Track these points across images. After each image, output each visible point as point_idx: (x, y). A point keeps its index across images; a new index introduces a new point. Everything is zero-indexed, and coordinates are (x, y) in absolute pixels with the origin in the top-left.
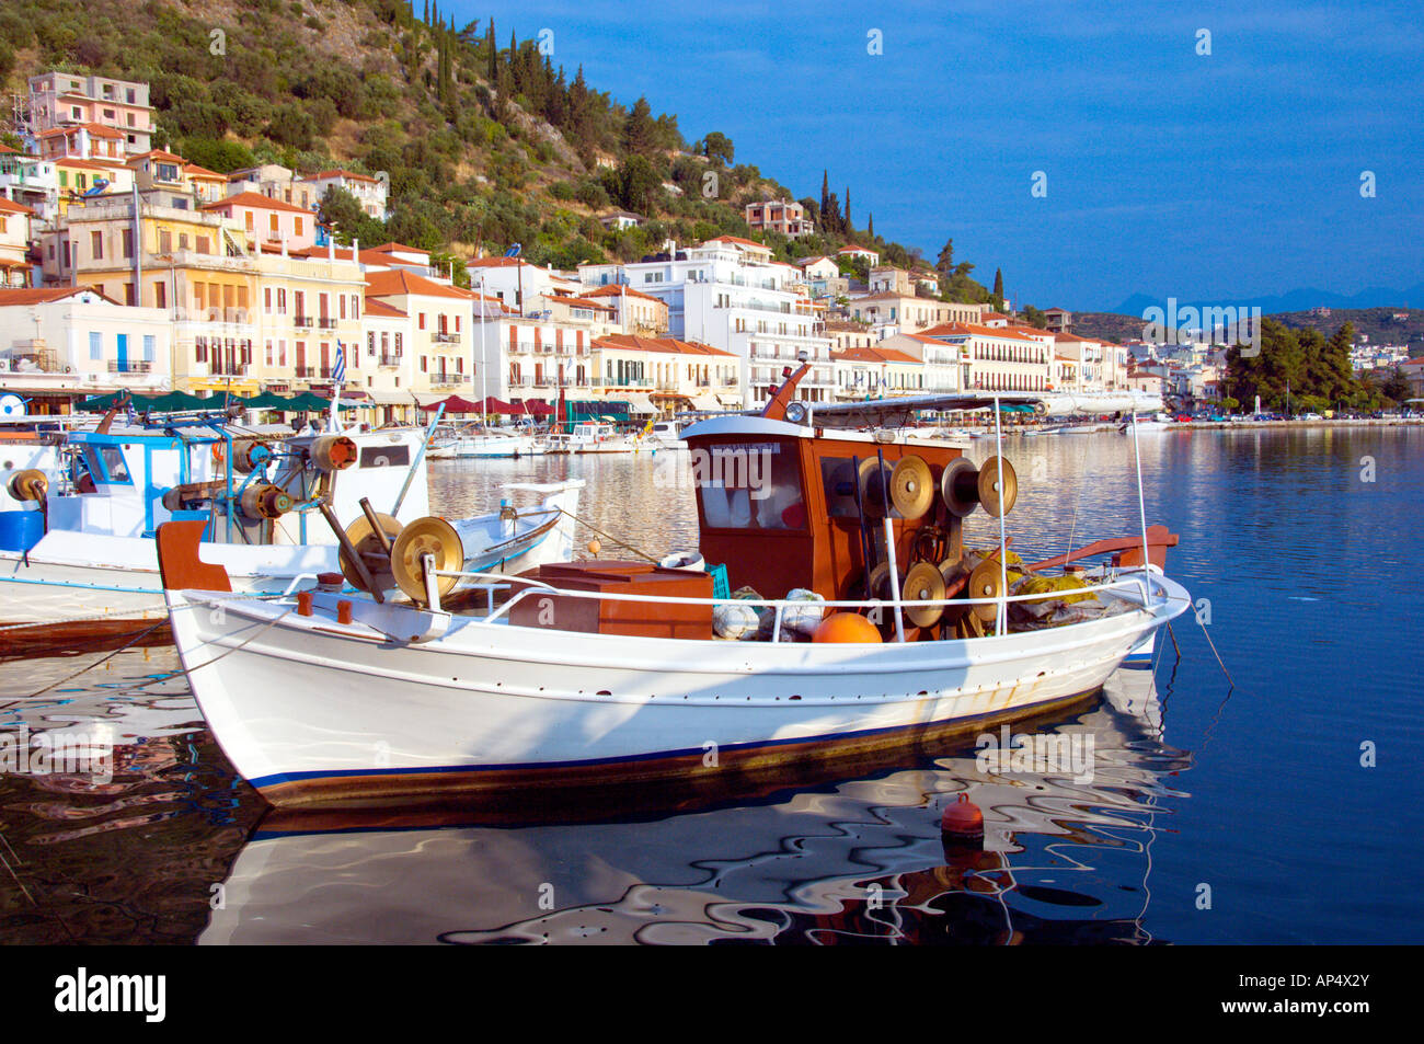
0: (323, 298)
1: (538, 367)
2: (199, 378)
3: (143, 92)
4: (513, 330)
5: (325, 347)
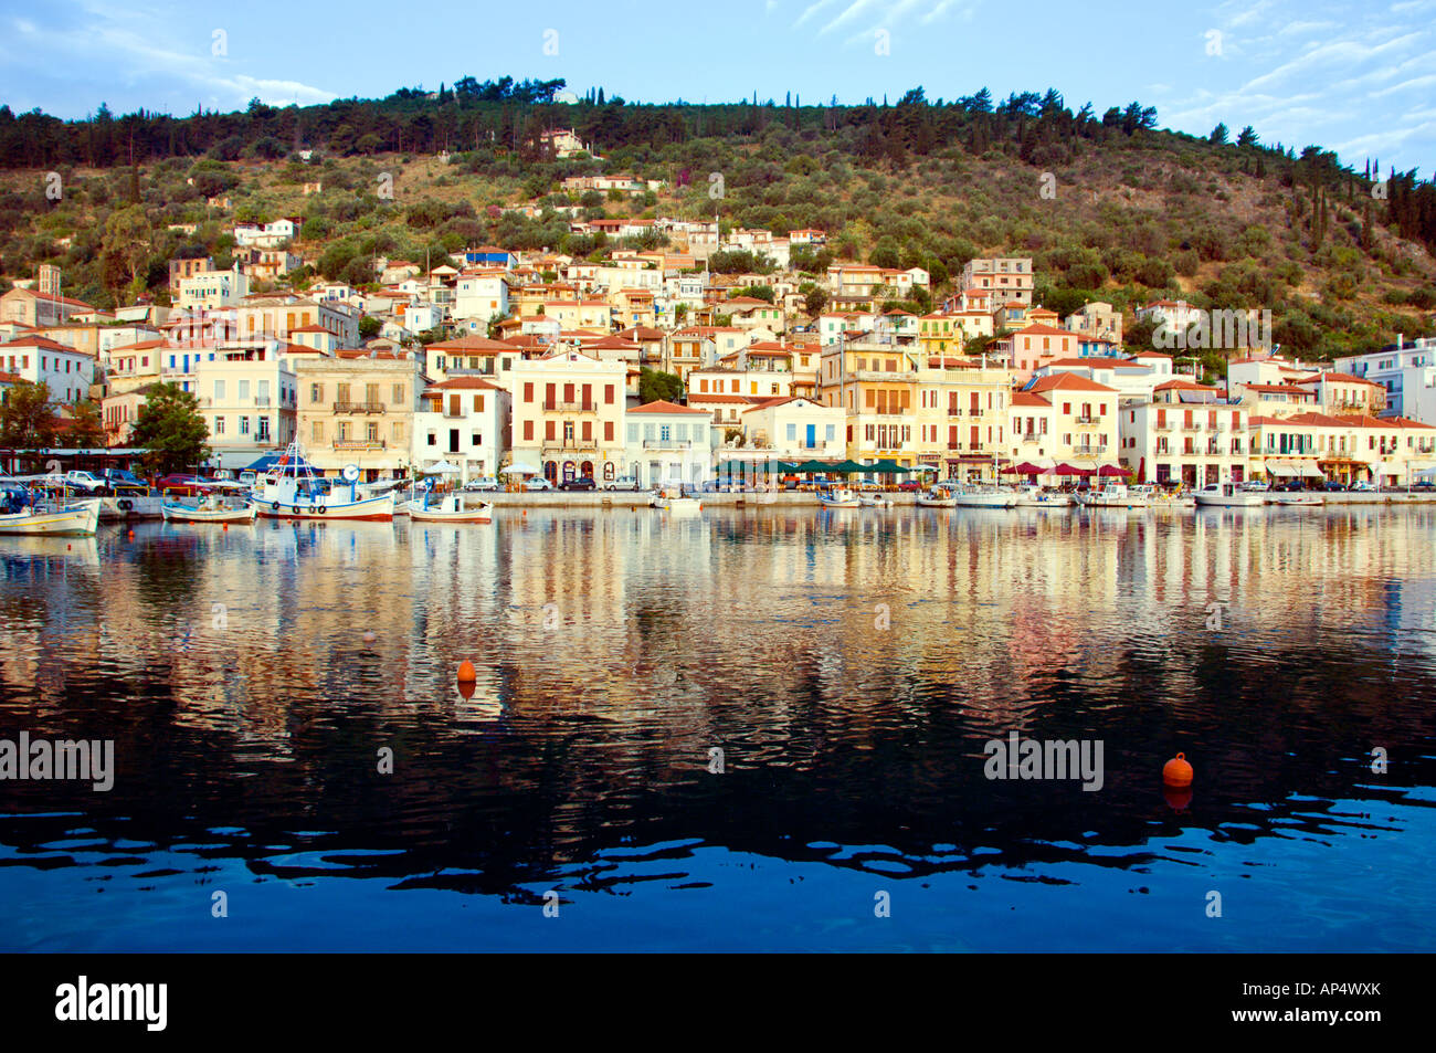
0: (974, 395)
1: (1188, 440)
2: (866, 450)
5: (975, 431)
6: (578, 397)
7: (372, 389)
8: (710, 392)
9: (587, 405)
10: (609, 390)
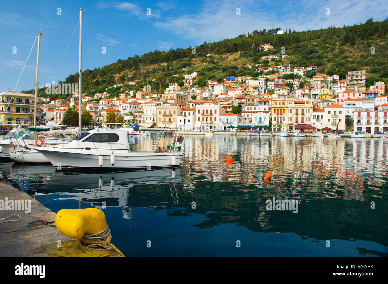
0: (302, 110)
1: (368, 120)
2: (274, 123)
3: (364, 72)
4: (359, 113)
6: (209, 112)
7: (170, 111)
8: (249, 110)
9: (211, 114)
10: (215, 111)
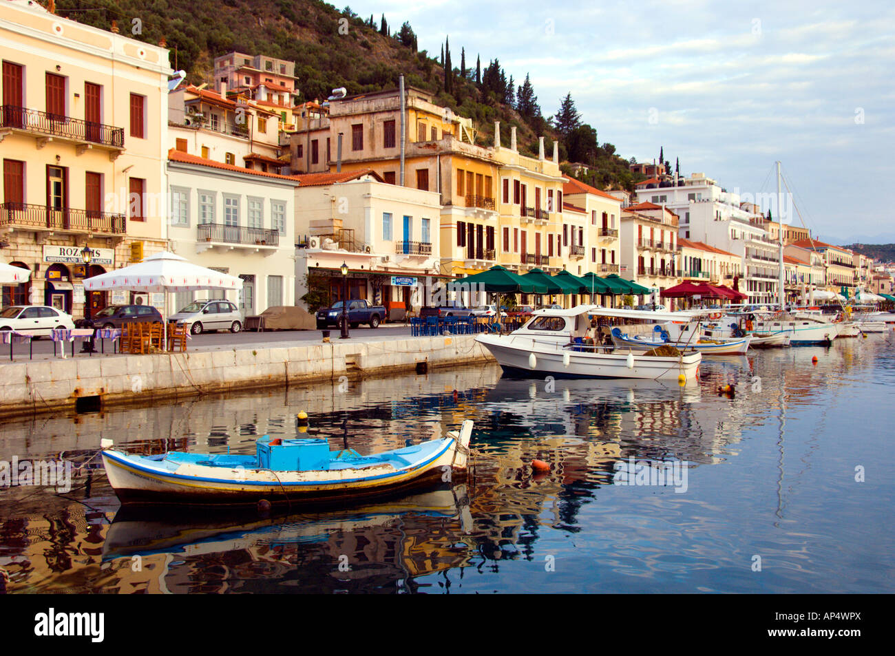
0: (538, 190)
1: (652, 260)
2: (460, 262)
3: (291, 66)
4: (640, 228)
5: (538, 235)
6: (76, 109)
9: (95, 131)
